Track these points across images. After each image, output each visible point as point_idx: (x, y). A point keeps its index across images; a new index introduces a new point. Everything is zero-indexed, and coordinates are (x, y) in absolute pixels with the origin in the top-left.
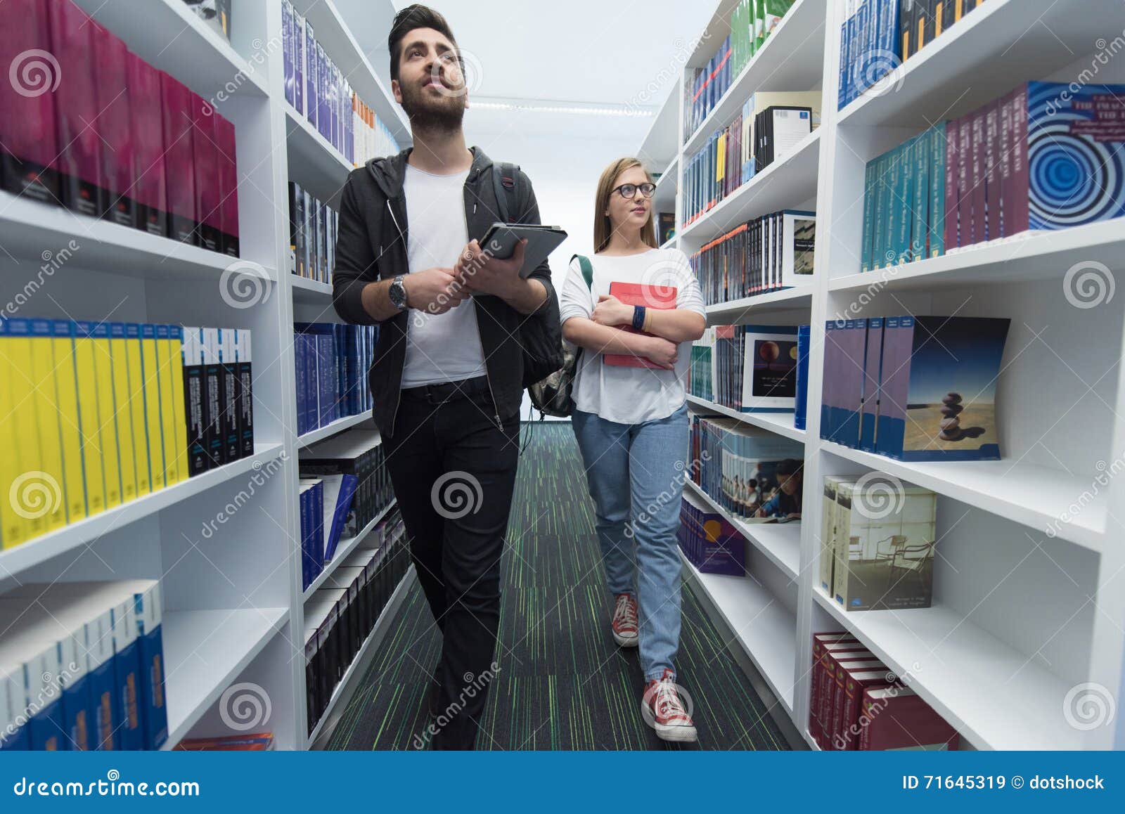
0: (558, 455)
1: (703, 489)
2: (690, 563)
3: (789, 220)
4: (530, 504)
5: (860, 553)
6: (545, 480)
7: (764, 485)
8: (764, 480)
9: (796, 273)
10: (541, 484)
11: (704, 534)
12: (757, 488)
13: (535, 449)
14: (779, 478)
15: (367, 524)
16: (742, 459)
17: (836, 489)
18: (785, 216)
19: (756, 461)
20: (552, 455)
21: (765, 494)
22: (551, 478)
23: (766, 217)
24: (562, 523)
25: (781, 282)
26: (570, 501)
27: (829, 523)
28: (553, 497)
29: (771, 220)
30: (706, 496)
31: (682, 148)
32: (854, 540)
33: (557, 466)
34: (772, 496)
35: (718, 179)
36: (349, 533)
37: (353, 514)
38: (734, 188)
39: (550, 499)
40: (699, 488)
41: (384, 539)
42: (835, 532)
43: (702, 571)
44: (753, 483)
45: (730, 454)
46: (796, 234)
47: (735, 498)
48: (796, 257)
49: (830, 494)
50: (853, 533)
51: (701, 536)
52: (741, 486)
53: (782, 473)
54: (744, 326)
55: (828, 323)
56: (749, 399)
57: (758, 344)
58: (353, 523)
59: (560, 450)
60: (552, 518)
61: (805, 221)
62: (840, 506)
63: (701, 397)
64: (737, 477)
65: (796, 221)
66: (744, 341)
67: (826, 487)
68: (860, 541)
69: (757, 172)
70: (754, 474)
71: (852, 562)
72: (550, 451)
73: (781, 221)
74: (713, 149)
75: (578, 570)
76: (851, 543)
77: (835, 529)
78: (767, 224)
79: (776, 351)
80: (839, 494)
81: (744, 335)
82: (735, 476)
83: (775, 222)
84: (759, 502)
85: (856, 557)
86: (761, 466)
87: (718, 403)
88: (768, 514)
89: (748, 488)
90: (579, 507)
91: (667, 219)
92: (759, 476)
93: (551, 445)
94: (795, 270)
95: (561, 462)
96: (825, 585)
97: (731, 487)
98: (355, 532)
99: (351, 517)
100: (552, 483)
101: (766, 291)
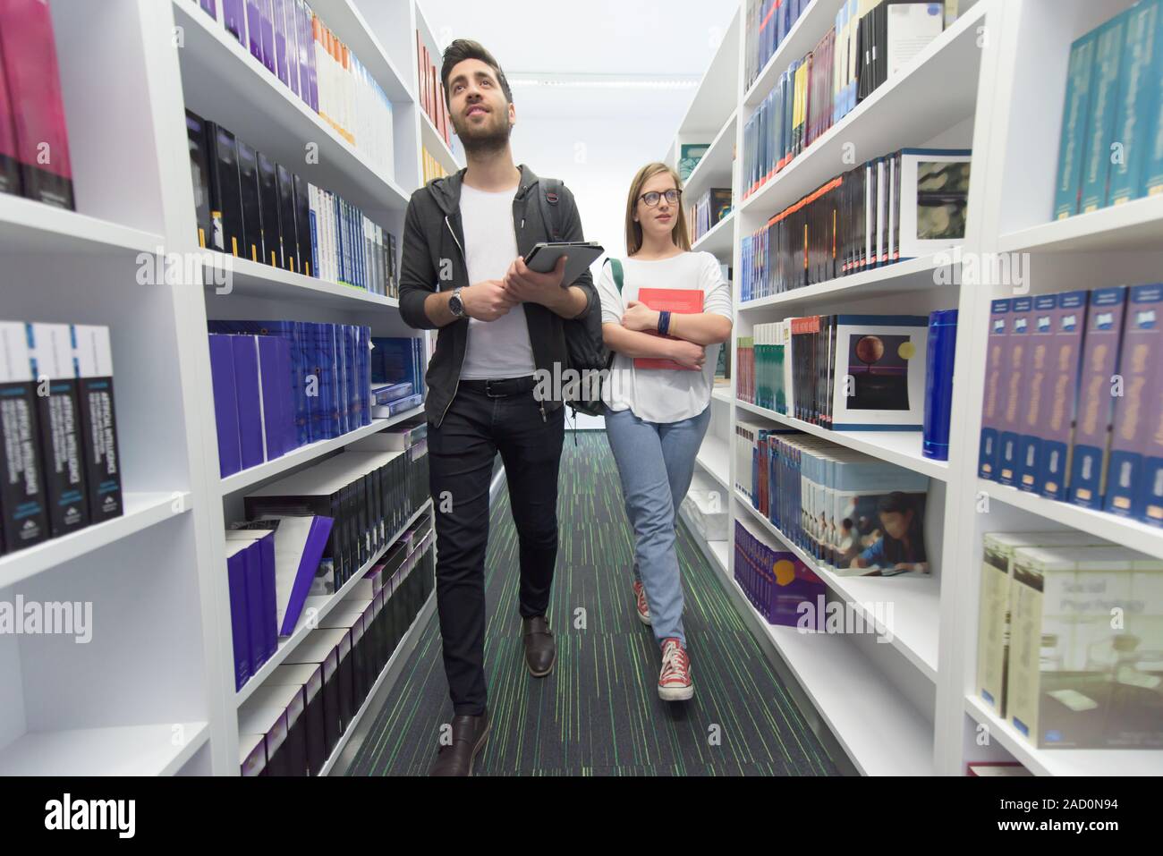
0: (596, 468)
1: (773, 523)
2: (756, 611)
3: (910, 164)
4: (565, 526)
5: (1059, 660)
6: (582, 497)
7: (863, 526)
8: (862, 519)
9: (920, 237)
10: (577, 502)
11: (773, 576)
12: (854, 530)
13: (571, 460)
14: (884, 517)
15: (353, 574)
16: (830, 491)
17: (1008, 556)
18: (905, 157)
19: (852, 494)
20: (590, 467)
21: (864, 538)
22: (588, 495)
23: (873, 164)
24: (601, 550)
25: (897, 251)
26: (609, 523)
27: (995, 607)
28: (590, 518)
29: (881, 166)
30: (778, 533)
31: (742, 98)
32: (1049, 641)
33: (595, 480)
34: (873, 540)
35: (795, 125)
36: (326, 590)
37: (331, 566)
38: (821, 132)
39: (587, 520)
40: (768, 520)
41: (380, 587)
42: (1008, 621)
43: (772, 621)
44: (847, 524)
45: (813, 484)
46: (921, 181)
47: (821, 541)
48: (921, 216)
49: (999, 563)
50: (1046, 628)
51: (770, 579)
52: (830, 526)
53: (888, 511)
54: (835, 317)
55: (995, 303)
56: (841, 414)
57: (855, 340)
58: (330, 577)
59: (598, 463)
60: (588, 545)
61: (934, 163)
62: (1019, 584)
63: (768, 408)
64: (823, 513)
65: (920, 164)
66: (834, 338)
67: (986, 549)
68: (1060, 642)
69: (859, 101)
70: (849, 511)
71: (1046, 674)
72: (587, 462)
73: (898, 165)
74: (788, 89)
75: (619, 612)
76: (1045, 645)
77: (1009, 615)
78: (875, 173)
79: (880, 348)
80: (1016, 565)
81: (835, 328)
82: (821, 512)
83: (887, 169)
84: (857, 549)
85: (1050, 667)
86: (859, 501)
87: (795, 417)
88: (867, 564)
89: (840, 530)
90: (619, 529)
91: (720, 195)
92: (857, 513)
93: (589, 455)
94: (918, 233)
95: (599, 475)
96: (988, 696)
97: (815, 525)
98: (335, 587)
99: (327, 570)
100: (589, 502)
101: (874, 266)
